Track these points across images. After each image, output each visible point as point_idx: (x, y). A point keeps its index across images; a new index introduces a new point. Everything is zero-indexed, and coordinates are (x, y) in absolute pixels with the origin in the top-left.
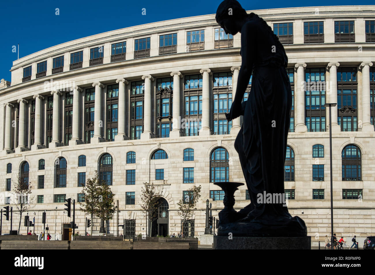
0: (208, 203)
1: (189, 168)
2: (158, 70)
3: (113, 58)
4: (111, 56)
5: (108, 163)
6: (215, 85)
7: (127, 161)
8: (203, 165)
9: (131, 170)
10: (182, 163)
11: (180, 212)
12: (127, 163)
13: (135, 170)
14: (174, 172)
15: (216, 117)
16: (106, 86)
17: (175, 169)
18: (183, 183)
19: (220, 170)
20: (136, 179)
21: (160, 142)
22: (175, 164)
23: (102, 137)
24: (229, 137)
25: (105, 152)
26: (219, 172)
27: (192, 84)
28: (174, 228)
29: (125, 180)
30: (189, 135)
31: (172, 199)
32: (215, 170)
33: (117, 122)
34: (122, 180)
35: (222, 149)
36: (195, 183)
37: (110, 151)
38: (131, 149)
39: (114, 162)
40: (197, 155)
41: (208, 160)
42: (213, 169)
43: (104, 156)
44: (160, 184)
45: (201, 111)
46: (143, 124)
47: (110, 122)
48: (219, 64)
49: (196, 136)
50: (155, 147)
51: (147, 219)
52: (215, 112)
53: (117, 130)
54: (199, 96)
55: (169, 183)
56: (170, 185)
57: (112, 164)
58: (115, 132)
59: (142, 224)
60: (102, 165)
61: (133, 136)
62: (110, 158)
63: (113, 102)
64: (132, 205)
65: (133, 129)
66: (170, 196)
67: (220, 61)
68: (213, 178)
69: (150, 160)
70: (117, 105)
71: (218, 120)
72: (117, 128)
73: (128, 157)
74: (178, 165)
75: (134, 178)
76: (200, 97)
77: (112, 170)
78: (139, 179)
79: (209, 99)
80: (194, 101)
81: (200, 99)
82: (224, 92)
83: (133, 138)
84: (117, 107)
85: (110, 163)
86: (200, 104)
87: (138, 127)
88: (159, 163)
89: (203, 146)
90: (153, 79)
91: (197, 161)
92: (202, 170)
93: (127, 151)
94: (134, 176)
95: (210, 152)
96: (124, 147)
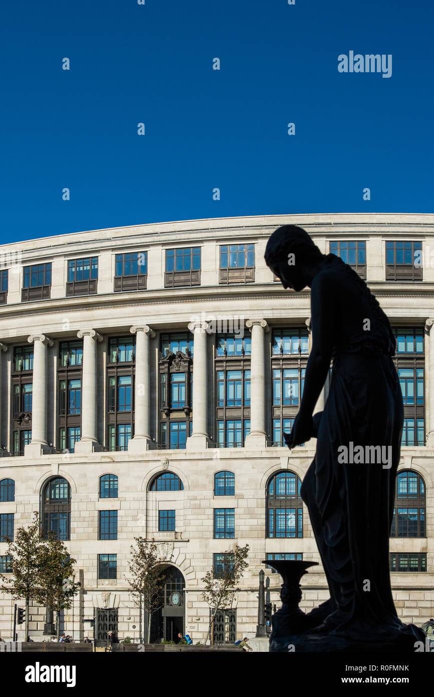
0: (263, 578)
1: (225, 509)
2: (162, 317)
3: (72, 289)
4: (68, 284)
5: (62, 496)
6: (276, 351)
7: (100, 493)
8: (253, 503)
9: (109, 511)
10: (212, 500)
11: (208, 593)
12: (100, 498)
13: (117, 510)
14: (195, 517)
15: (277, 412)
16: (57, 342)
17: (196, 511)
18: (214, 538)
19: (286, 515)
20: (119, 529)
21: (167, 457)
22: (197, 502)
23: (49, 444)
24: (302, 451)
25: (55, 473)
26: (283, 518)
27: (231, 347)
28: (196, 625)
29: (96, 530)
30: (226, 446)
31: (191, 568)
32: (275, 515)
33: (80, 416)
34: (91, 530)
35: (288, 475)
36: (237, 538)
37: (64, 472)
38: (109, 469)
39: (73, 495)
40: (239, 484)
41: (262, 494)
42: (271, 512)
43: (52, 482)
44: (168, 539)
45: (249, 400)
46: (133, 420)
47: (65, 415)
48: (282, 311)
49: (239, 449)
50: (158, 467)
51: (140, 608)
52: (276, 403)
53: (79, 431)
54: (244, 371)
55: (185, 536)
56: (188, 541)
57: (69, 498)
58: (75, 436)
59: (132, 619)
60: (48, 499)
61: (113, 444)
62: (66, 485)
63: (72, 375)
64: (112, 580)
65: (113, 431)
66: (187, 563)
67: (286, 305)
68: (271, 528)
69: (147, 492)
70: (79, 382)
71: (281, 419)
72: (78, 426)
73: (102, 485)
74: (204, 504)
75: (116, 528)
76: (246, 372)
77: (70, 509)
78: (124, 529)
79: (263, 378)
80: (234, 380)
81: (247, 377)
82: (292, 366)
83: (113, 448)
84: (79, 386)
85: (66, 496)
86: (247, 386)
87: (122, 427)
88: (165, 499)
89: (253, 468)
90: (154, 335)
91: (242, 497)
92: (251, 513)
93: (101, 474)
94: (116, 522)
95: (265, 478)
96: (92, 466)
